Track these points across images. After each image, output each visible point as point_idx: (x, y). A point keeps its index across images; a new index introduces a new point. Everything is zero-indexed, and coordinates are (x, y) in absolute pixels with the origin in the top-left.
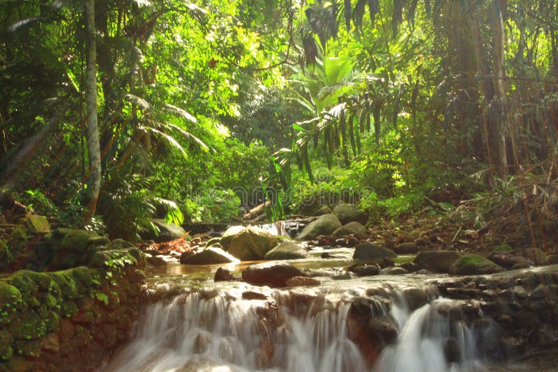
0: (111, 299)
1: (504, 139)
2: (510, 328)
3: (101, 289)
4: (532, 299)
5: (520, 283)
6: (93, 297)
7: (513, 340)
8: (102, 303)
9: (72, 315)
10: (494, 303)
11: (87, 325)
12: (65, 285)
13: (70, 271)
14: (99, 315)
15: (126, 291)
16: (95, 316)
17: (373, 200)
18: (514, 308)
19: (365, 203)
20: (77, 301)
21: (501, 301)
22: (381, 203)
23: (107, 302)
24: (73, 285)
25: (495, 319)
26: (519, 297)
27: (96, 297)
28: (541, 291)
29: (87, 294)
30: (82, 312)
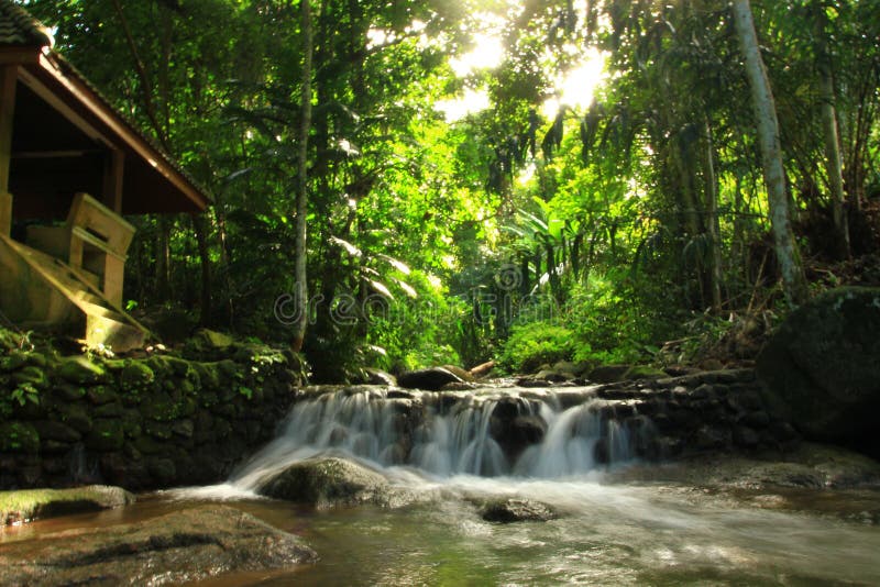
0: (254, 394)
1: (718, 287)
2: (666, 427)
3: (246, 384)
4: (693, 398)
5: (682, 384)
6: (235, 389)
7: (667, 439)
8: (245, 396)
9: (211, 403)
10: (651, 401)
11: (228, 418)
12: (207, 375)
13: (215, 363)
14: (242, 409)
15: (274, 389)
16: (237, 409)
17: (588, 352)
18: (673, 407)
19: (579, 357)
20: (219, 393)
21: (658, 400)
22: (595, 355)
23: (249, 396)
24: (214, 374)
25: (652, 417)
26: (678, 396)
27: (238, 391)
28: (703, 390)
29: (230, 386)
30: (222, 403)
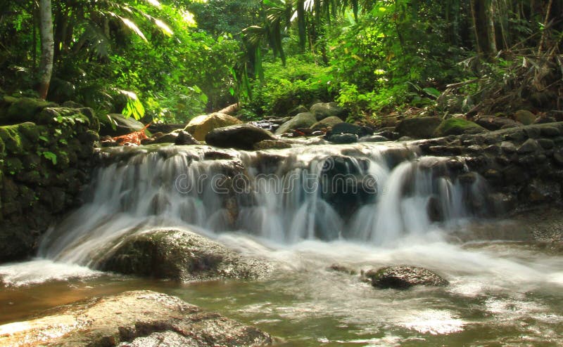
0: (59, 158)
2: (497, 183)
3: (49, 147)
4: (520, 153)
5: (507, 139)
6: (40, 154)
7: (501, 195)
8: (50, 161)
9: (16, 173)
10: (480, 157)
11: (33, 185)
12: (10, 139)
13: (16, 126)
14: (47, 176)
15: (77, 152)
16: (42, 176)
17: (353, 93)
18: (501, 163)
19: (344, 98)
20: (22, 157)
21: (486, 155)
22: (361, 97)
23: (55, 162)
24: (17, 139)
25: (483, 174)
26: (507, 152)
27: (43, 155)
28: (529, 145)
29: (34, 151)
30: (28, 170)
